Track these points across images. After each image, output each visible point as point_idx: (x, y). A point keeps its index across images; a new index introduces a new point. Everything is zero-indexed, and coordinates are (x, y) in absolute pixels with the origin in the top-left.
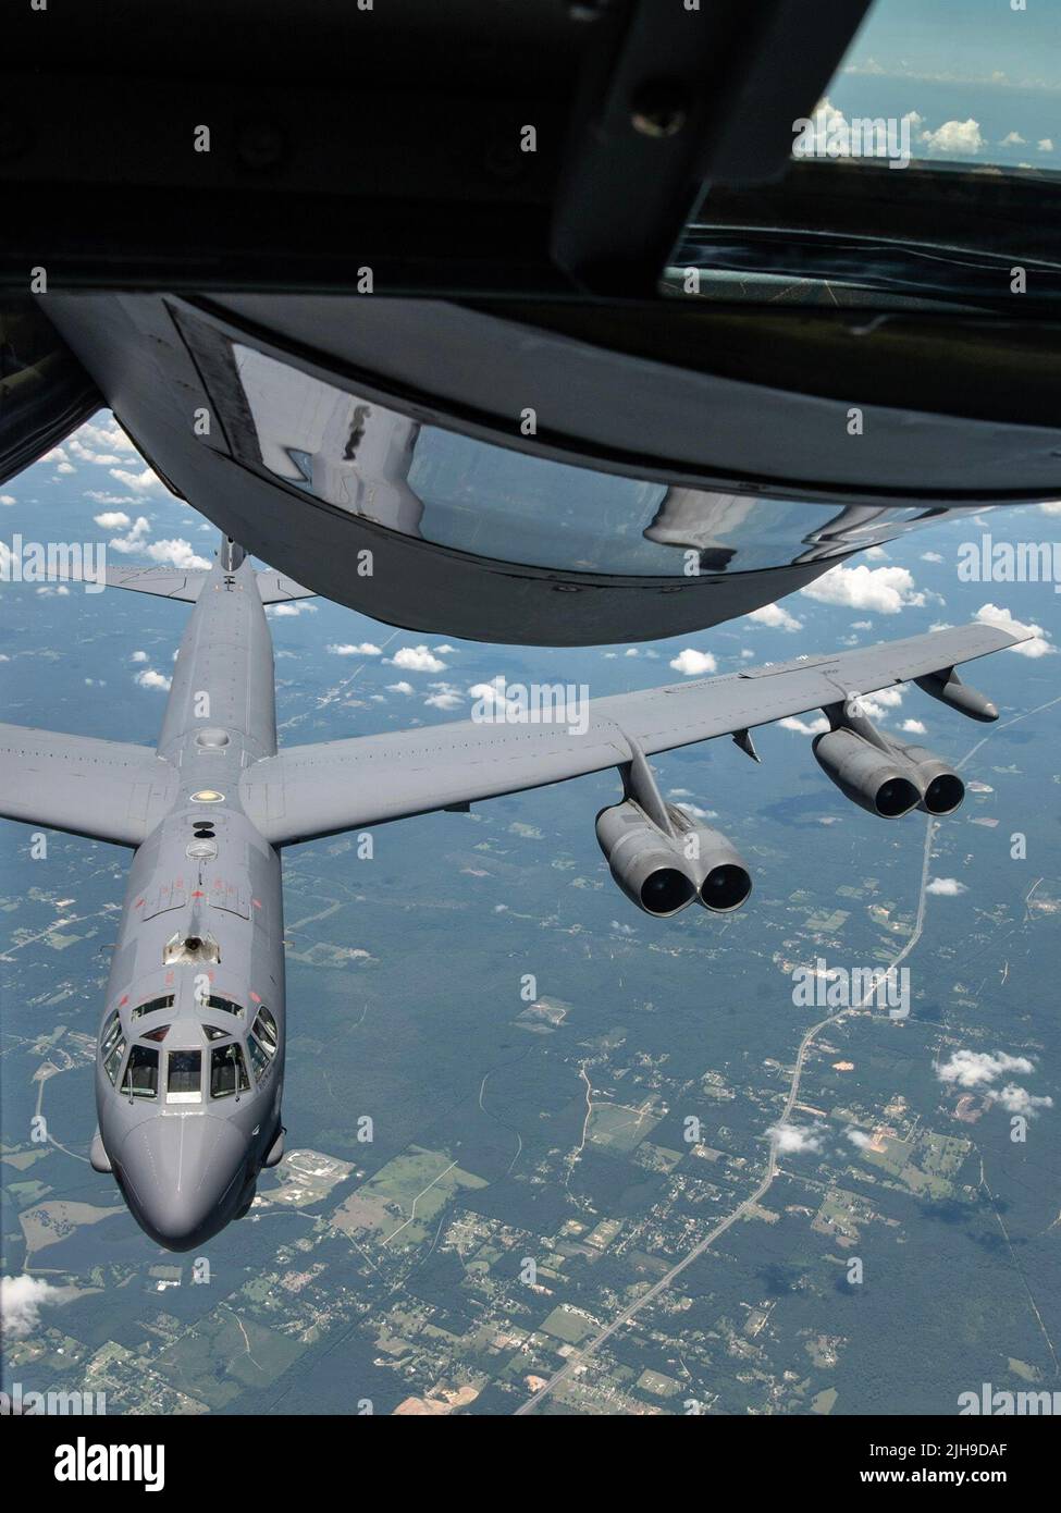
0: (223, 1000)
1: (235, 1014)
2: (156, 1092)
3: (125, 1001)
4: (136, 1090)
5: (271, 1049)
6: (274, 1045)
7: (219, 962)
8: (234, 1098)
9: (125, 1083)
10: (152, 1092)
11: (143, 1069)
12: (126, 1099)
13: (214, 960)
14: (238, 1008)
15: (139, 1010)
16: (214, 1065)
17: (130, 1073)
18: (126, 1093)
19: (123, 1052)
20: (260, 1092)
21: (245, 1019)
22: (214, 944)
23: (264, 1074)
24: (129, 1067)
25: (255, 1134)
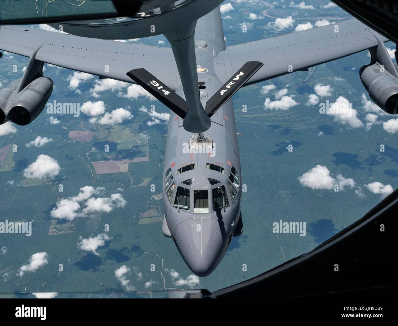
0: (216, 166)
1: (221, 172)
2: (189, 208)
3: (173, 165)
4: (180, 206)
5: (237, 186)
6: (238, 184)
8: (223, 210)
9: (175, 203)
10: (187, 207)
11: (183, 196)
12: (175, 210)
14: (222, 169)
15: (180, 170)
16: (214, 196)
17: (178, 198)
18: (176, 207)
19: (174, 188)
20: (234, 207)
21: (226, 174)
22: (210, 139)
23: (235, 198)
24: (177, 195)
25: (232, 225)
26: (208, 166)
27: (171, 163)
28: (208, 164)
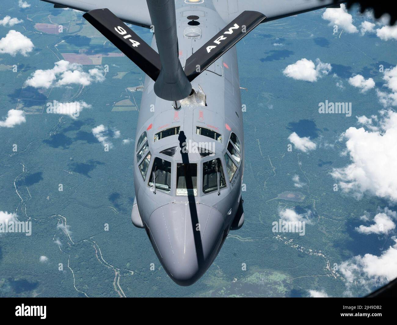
0: (210, 130)
1: (217, 139)
2: (170, 188)
3: (150, 127)
4: (158, 185)
5: (238, 159)
6: (239, 157)
7: (206, 105)
8: (217, 193)
9: (151, 180)
10: (166, 187)
11: (162, 172)
13: (203, 104)
14: (218, 135)
15: (158, 134)
16: (205, 173)
17: (154, 174)
18: (152, 186)
19: (150, 160)
20: (232, 188)
21: (223, 142)
22: (203, 93)
23: (234, 177)
24: (153, 170)
25: (229, 214)
26: (198, 130)
27: (147, 125)
28: (198, 128)
